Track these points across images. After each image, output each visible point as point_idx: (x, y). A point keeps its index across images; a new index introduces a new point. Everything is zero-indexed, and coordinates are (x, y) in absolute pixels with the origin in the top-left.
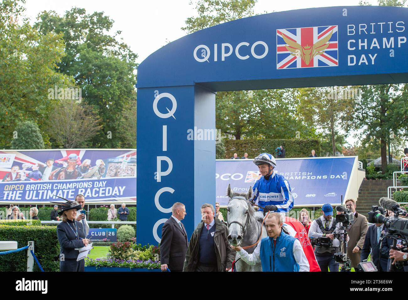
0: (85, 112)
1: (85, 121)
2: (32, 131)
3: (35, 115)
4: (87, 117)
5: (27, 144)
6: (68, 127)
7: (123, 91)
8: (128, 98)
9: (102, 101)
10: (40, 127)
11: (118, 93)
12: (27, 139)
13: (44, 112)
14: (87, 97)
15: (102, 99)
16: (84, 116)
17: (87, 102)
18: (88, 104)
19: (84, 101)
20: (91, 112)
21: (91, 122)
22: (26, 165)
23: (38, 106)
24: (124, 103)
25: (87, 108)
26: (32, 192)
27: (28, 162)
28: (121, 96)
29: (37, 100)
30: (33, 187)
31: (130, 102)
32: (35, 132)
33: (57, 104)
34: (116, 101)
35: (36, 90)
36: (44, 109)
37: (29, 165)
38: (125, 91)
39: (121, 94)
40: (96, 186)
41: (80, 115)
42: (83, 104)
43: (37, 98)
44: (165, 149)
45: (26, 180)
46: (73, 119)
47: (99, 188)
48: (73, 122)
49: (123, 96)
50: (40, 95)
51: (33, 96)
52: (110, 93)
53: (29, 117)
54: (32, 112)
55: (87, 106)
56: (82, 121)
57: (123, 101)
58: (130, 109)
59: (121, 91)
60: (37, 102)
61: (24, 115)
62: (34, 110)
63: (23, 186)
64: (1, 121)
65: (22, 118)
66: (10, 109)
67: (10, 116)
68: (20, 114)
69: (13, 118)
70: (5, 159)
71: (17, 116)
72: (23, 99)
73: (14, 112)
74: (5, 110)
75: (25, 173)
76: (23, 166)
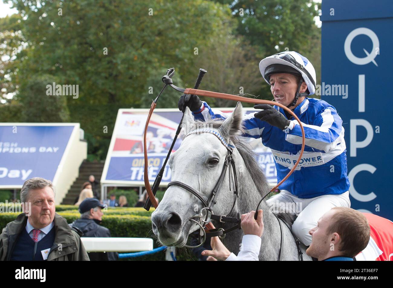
0: (246, 56)
1: (245, 69)
3: (175, 60)
4: (249, 64)
5: (164, 102)
6: (221, 77)
7: (299, 26)
8: (306, 35)
9: (269, 40)
10: (182, 77)
11: (292, 28)
12: (164, 94)
13: (188, 56)
14: (248, 35)
15: (269, 37)
16: (244, 61)
17: (248, 42)
18: (249, 44)
19: (244, 41)
20: (254, 55)
21: (254, 70)
22: (162, 131)
23: (179, 48)
24: (301, 42)
25: (249, 51)
27: (166, 127)
28: (296, 33)
29: (177, 39)
31: (309, 42)
33: (206, 45)
34: (289, 40)
35: (177, 26)
36: (187, 52)
38: (301, 26)
39: (295, 30)
40: (262, 160)
41: (238, 61)
42: (242, 45)
43: (179, 37)
44: (362, 108)
45: (163, 152)
46: (229, 66)
47: (266, 164)
48: (229, 71)
49: (298, 33)
50: (182, 31)
51: (172, 34)
52: (281, 29)
53: (166, 63)
54: (171, 56)
55: (249, 47)
56: (241, 68)
57: (299, 40)
58: (310, 52)
59: (296, 26)
60: (177, 43)
61: (159, 61)
62: (174, 53)
63: (159, 160)
64: (128, 69)
65: (157, 64)
66: (140, 52)
67: (141, 63)
68: (155, 59)
69: (144, 65)
70: (133, 122)
71: (149, 62)
72: (158, 38)
73: (146, 56)
74: (133, 54)
75: (161, 142)
76: (158, 132)
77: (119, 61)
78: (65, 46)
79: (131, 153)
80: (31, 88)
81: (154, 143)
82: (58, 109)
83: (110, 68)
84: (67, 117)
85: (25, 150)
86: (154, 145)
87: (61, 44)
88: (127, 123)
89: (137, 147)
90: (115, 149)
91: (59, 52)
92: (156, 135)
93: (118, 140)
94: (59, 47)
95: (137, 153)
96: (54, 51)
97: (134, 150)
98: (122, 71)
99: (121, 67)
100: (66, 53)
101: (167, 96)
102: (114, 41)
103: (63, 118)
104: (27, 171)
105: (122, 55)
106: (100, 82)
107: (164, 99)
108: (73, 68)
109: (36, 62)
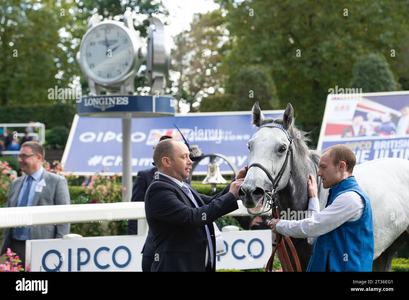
2: (380, 68)
5: (372, 86)
12: (372, 79)
13: (392, 41)
22: (372, 115)
23: (383, 33)
26: (382, 152)
27: (376, 110)
29: (381, 25)
30: (384, 145)
32: (383, 68)
35: (380, 11)
36: (391, 37)
37: (377, 115)
43: (382, 22)
45: (374, 135)
51: (376, 20)
53: (371, 49)
54: (373, 42)
60: (381, 27)
61: (364, 47)
62: (377, 39)
63: (370, 143)
64: (333, 57)
65: (362, 51)
66: (344, 39)
67: (346, 50)
68: (359, 45)
69: (349, 51)
70: (343, 107)
71: (353, 49)
72: (360, 25)
73: (350, 43)
74: (338, 41)
75: (371, 126)
76: (369, 116)
77: (324, 50)
78: (270, 37)
79: (343, 137)
80: (242, 78)
81: (364, 127)
82: (269, 98)
83: (315, 56)
84: (277, 105)
85: (239, 137)
86: (365, 129)
87: (266, 35)
88: (336, 108)
89: (348, 131)
90: (327, 133)
91: (264, 43)
92: (366, 119)
93: (328, 126)
94: (264, 39)
95: (348, 137)
96: (259, 42)
97: (345, 134)
98: (327, 59)
99: (326, 55)
100: (272, 44)
101: (375, 80)
102: (318, 29)
103: (274, 106)
104: (242, 157)
105: (327, 43)
106: (306, 70)
107: (373, 83)
108: (279, 58)
109: (242, 53)
